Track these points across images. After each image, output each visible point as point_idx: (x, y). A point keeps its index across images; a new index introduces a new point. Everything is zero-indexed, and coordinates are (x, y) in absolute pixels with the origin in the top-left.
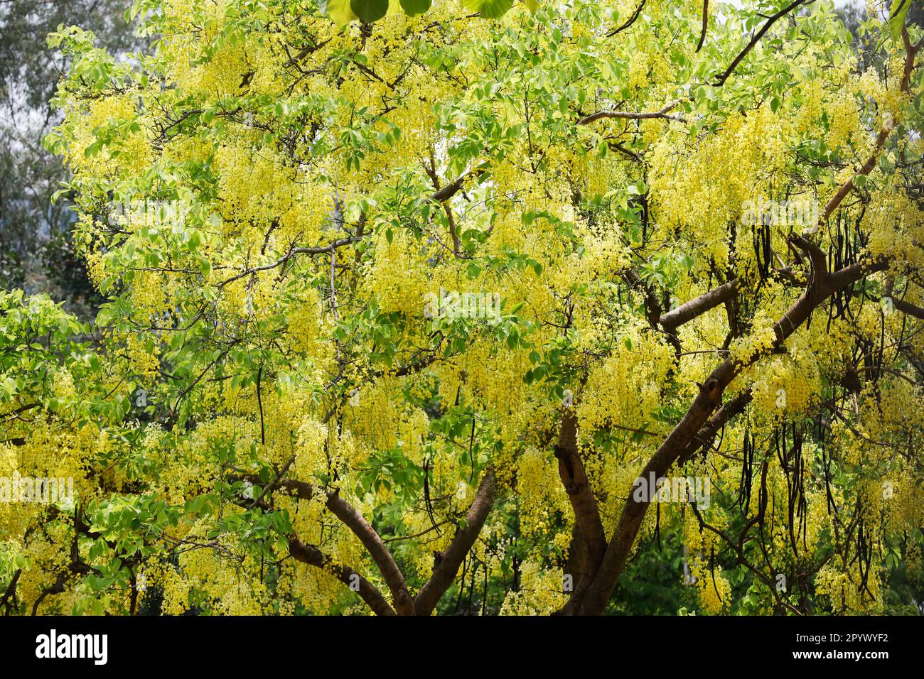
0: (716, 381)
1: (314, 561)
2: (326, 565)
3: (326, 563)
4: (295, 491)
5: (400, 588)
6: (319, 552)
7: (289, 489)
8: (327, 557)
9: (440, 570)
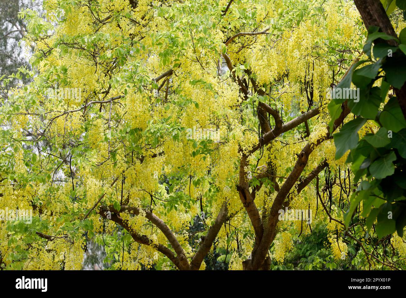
0: (304, 152)
1: (146, 243)
2: (151, 244)
3: (151, 243)
4: (132, 212)
5: (180, 253)
6: (147, 239)
7: (129, 211)
8: (151, 240)
9: (204, 244)
